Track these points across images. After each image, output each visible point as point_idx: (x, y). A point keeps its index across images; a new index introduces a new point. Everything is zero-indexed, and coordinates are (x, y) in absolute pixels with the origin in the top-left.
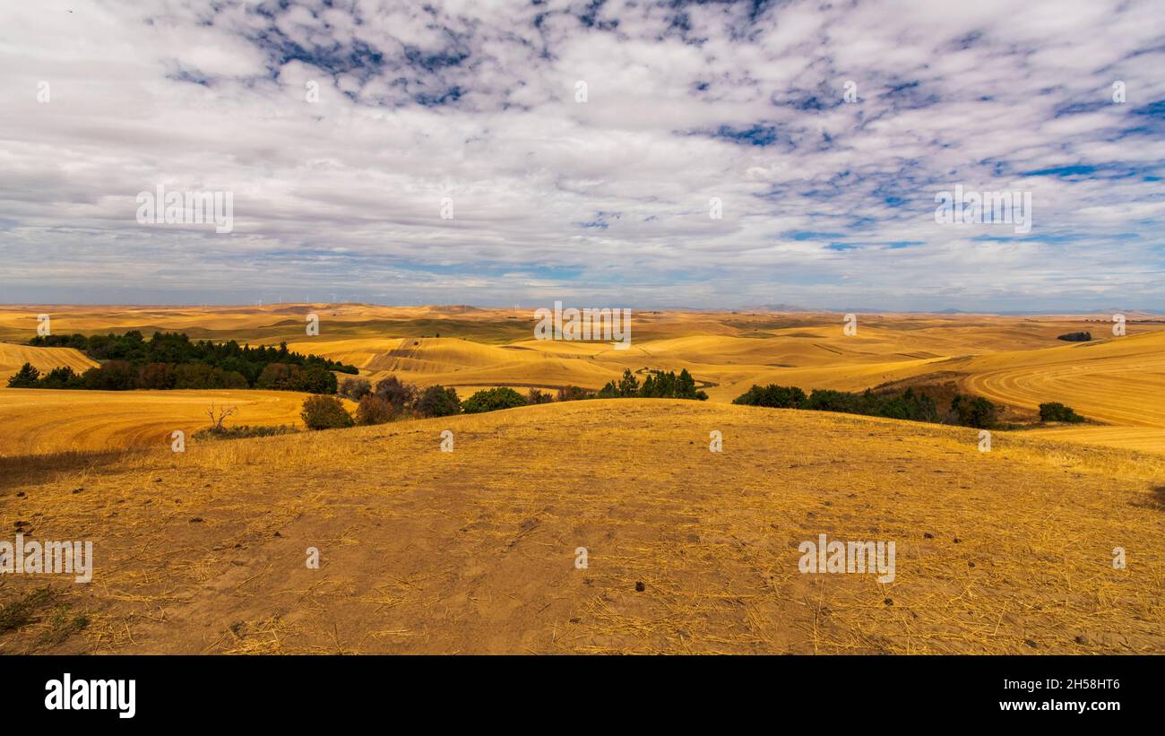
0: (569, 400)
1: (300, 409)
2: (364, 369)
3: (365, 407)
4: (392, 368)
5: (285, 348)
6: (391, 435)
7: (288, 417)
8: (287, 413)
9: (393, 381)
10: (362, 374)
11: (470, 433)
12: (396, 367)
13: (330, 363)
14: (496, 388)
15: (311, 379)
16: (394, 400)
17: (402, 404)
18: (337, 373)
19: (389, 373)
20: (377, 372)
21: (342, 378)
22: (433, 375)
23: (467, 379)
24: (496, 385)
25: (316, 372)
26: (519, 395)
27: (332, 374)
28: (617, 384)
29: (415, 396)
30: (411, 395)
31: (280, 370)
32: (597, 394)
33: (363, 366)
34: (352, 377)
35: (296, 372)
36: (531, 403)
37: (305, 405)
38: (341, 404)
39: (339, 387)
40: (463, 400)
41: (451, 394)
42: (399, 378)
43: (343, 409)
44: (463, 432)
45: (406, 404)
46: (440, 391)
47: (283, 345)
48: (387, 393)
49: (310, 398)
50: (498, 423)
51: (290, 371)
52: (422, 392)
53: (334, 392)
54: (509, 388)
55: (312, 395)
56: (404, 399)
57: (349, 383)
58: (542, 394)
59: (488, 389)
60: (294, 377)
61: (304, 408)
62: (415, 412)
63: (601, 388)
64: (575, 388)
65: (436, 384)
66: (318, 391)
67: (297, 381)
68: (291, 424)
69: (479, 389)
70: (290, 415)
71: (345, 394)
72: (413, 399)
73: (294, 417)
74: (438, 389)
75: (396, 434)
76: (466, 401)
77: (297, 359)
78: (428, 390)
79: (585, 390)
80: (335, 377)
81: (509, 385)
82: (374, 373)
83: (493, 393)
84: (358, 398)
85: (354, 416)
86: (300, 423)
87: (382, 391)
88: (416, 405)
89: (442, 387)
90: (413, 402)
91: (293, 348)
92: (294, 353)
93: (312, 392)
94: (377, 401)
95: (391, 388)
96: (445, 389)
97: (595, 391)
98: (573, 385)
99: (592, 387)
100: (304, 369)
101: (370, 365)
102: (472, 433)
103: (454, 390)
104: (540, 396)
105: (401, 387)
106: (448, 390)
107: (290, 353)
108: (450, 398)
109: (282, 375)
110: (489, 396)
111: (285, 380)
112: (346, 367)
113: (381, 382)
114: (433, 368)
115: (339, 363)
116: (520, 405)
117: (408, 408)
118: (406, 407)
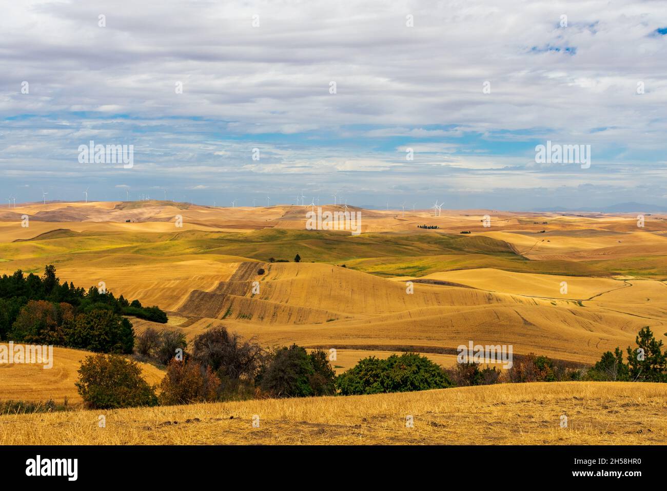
0: (531, 380)
1: (75, 377)
2: (175, 314)
3: (175, 379)
4: (222, 314)
5: (53, 275)
6: (188, 421)
7: (58, 389)
8: (56, 382)
9: (221, 336)
10: (174, 322)
11: (314, 425)
12: (228, 313)
13: (123, 302)
14: (400, 354)
15: (92, 328)
16: (223, 368)
17: (237, 377)
18: (133, 320)
19: (216, 323)
20: (198, 319)
21: (140, 327)
22: (290, 328)
23: (346, 336)
24: (399, 349)
25: (99, 317)
26: (437, 367)
27: (126, 323)
28: (625, 355)
29: (258, 363)
30: (251, 360)
31: (46, 313)
32: (584, 372)
33: (174, 309)
34: (157, 327)
35: (68, 315)
36: (460, 384)
37: (83, 370)
38: (138, 371)
39: (137, 342)
40: (339, 372)
41: (319, 360)
42: (230, 331)
43: (141, 381)
44: (305, 423)
45: (243, 377)
46: (299, 357)
47: (50, 271)
48: (212, 355)
49: (91, 358)
50: (370, 412)
51: (60, 314)
52: (269, 357)
53: (129, 351)
54: (422, 355)
55: (93, 354)
56: (240, 367)
57: (151, 336)
58: (481, 369)
59: (383, 356)
60: (66, 324)
61: (81, 376)
62: (258, 390)
63: (594, 361)
64: (541, 359)
65: (291, 344)
66: (101, 348)
67: (71, 331)
68: (63, 401)
69: (365, 355)
70: (60, 385)
71: (145, 354)
72: (254, 368)
73: (67, 389)
74: (296, 353)
75: (198, 420)
76: (344, 375)
77: (70, 295)
78: (279, 354)
79: (563, 365)
80: (130, 326)
81: (422, 349)
82: (192, 321)
83: (391, 362)
84: (165, 363)
85: (158, 393)
86: (76, 397)
87: (204, 352)
88: (259, 378)
89: (303, 349)
90: (255, 373)
91: (64, 275)
92: (66, 284)
93: (95, 350)
94: (195, 368)
95: (217, 348)
96: (309, 352)
97: (581, 366)
98: (539, 353)
99: (575, 358)
100: (82, 311)
101: (185, 307)
102: (318, 425)
103: (323, 356)
104: (476, 372)
105: (235, 346)
106: (313, 356)
107: (61, 283)
108: (317, 368)
109: (49, 321)
110: (384, 369)
111: (53, 328)
112: (148, 309)
113: (201, 337)
114: (290, 315)
115: (136, 304)
116: (438, 385)
117: (247, 383)
118: (243, 382)
